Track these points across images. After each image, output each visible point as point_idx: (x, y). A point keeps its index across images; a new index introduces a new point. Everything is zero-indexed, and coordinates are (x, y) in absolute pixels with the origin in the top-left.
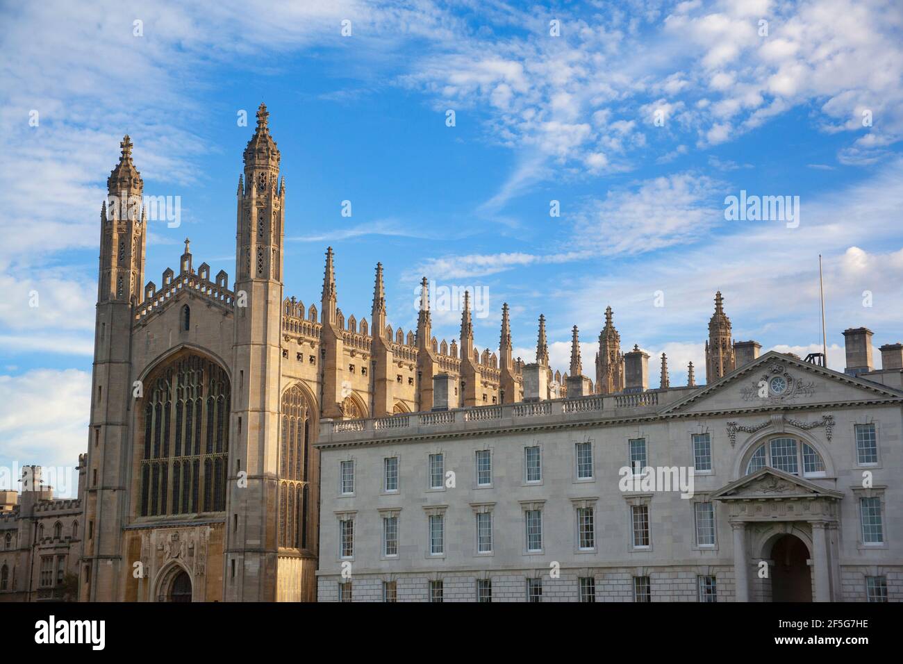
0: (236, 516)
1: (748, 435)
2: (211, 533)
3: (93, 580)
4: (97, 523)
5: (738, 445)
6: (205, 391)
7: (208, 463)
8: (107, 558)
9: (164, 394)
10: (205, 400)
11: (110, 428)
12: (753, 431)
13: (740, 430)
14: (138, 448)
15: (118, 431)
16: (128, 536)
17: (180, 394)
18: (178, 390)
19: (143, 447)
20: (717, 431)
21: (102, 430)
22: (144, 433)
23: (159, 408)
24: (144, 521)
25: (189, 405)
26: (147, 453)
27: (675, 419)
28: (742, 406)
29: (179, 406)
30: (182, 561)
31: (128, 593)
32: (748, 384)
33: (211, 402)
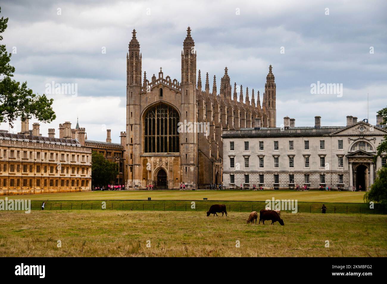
0: (186, 155)
1: (354, 141)
2: (174, 159)
3: (133, 171)
4: (134, 154)
5: (351, 143)
6: (168, 116)
7: (170, 137)
8: (137, 165)
9: (152, 115)
10: (168, 119)
11: (136, 125)
12: (355, 140)
13: (352, 140)
14: (143, 132)
15: (138, 126)
16: (142, 159)
17: (158, 116)
18: (157, 115)
19: (144, 131)
20: (345, 140)
21: (133, 126)
22: (144, 127)
23: (150, 120)
24: (147, 154)
25: (162, 119)
26: (146, 133)
27: (334, 136)
28: (352, 133)
29: (158, 120)
30: (164, 166)
31: (143, 175)
32: (354, 128)
33: (170, 119)
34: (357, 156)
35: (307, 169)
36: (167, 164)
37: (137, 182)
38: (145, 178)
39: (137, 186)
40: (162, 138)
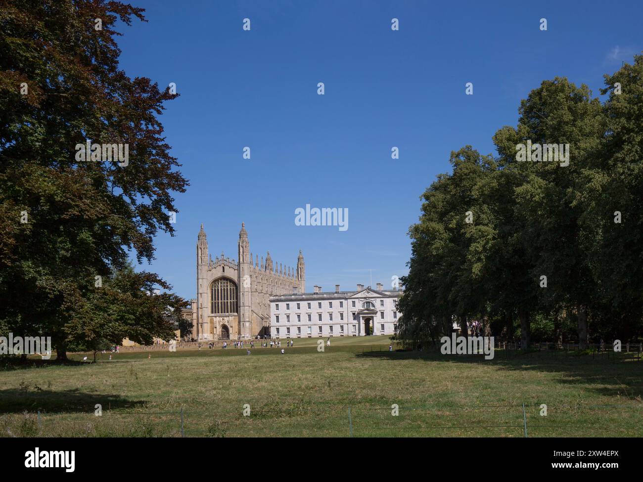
0: (243, 314)
1: (363, 302)
2: (234, 318)
3: (203, 328)
4: (203, 315)
5: (361, 303)
6: (229, 286)
7: (231, 302)
8: (206, 323)
9: (217, 286)
11: (204, 294)
13: (361, 301)
14: (210, 298)
15: (206, 294)
16: (210, 318)
17: (221, 286)
20: (356, 301)
21: (202, 294)
22: (211, 295)
23: (215, 290)
24: (213, 315)
25: (224, 289)
26: (212, 299)
27: (349, 299)
28: (361, 297)
29: (221, 289)
30: (226, 324)
31: (211, 331)
32: (362, 293)
33: (230, 289)
34: (365, 312)
35: (331, 322)
36: (228, 322)
37: (205, 335)
38: (212, 332)
39: (206, 339)
40: (224, 302)
